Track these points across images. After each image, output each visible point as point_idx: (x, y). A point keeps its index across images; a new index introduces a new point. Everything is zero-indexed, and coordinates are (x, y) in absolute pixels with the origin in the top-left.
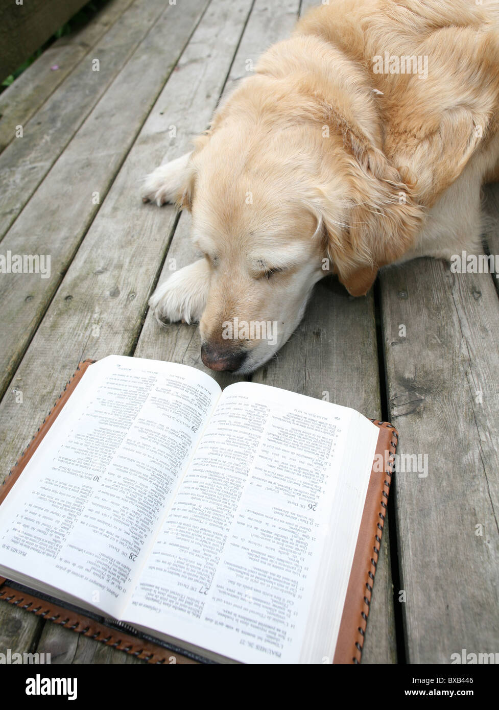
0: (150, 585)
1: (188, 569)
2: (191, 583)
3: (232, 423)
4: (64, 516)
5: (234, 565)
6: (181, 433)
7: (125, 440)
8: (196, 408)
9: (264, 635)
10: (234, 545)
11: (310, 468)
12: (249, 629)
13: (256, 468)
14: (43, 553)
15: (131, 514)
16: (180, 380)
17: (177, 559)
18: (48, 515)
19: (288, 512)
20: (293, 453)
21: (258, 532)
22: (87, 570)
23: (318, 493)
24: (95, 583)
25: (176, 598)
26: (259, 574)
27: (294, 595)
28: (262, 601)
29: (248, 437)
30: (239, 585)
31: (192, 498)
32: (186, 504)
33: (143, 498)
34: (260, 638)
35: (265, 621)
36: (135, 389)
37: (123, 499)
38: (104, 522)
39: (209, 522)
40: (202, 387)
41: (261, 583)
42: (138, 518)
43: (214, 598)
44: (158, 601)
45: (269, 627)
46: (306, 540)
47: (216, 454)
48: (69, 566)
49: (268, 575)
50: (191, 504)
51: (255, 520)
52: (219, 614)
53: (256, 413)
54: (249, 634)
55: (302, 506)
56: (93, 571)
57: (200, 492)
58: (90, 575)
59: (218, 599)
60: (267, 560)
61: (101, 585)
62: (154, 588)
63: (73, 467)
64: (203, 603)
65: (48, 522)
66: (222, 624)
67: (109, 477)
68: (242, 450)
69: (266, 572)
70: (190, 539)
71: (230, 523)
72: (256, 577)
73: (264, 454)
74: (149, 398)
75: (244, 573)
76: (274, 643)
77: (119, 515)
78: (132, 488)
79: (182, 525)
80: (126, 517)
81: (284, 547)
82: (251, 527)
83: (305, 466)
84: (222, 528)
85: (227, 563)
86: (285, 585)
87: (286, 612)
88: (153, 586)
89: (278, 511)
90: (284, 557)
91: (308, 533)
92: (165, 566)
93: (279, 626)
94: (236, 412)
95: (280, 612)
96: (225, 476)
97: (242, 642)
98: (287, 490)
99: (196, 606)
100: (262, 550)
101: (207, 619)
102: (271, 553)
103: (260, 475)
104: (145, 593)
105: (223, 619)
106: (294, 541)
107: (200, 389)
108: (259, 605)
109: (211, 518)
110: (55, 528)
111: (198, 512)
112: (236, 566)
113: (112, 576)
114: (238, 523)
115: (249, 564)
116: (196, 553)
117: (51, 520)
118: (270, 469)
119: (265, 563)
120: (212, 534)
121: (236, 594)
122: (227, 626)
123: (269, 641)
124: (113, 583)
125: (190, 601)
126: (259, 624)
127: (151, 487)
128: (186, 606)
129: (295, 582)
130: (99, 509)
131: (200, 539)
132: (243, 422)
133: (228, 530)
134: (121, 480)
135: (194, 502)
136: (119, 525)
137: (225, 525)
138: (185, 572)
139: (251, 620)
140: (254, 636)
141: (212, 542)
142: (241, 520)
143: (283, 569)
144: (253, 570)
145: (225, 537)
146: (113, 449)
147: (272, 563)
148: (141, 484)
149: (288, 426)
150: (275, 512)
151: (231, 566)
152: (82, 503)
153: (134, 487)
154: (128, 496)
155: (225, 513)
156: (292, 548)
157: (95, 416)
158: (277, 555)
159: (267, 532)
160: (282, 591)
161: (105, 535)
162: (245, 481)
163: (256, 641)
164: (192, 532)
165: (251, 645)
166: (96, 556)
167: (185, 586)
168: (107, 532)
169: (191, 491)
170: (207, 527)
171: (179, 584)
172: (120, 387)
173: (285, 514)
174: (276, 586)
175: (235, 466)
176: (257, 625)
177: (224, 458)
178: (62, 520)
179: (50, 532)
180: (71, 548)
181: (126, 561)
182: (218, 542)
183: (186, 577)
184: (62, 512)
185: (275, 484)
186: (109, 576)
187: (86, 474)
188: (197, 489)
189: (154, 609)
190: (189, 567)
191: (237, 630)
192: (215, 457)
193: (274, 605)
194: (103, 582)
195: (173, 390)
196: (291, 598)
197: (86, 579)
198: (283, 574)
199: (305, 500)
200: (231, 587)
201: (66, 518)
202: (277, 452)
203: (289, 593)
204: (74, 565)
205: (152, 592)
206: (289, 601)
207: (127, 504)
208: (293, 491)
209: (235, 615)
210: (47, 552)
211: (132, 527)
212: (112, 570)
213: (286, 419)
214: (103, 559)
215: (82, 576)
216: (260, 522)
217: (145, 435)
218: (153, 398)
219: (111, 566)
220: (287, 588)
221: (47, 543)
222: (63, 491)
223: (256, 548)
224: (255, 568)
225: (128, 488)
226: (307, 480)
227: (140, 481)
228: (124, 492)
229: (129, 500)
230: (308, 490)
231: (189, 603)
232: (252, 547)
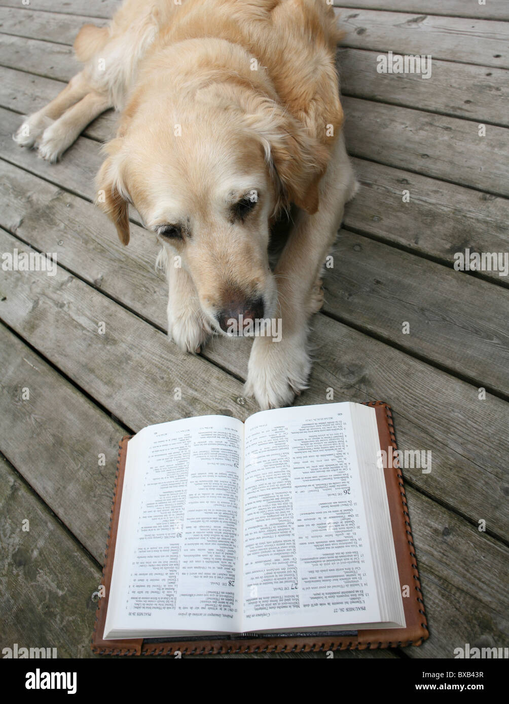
0: (254, 599)
1: (276, 576)
2: (283, 585)
3: (263, 450)
4: (167, 574)
5: (308, 559)
6: (228, 474)
7: (187, 495)
8: (231, 448)
9: (348, 599)
10: (303, 544)
11: (335, 462)
12: (336, 600)
13: (295, 479)
14: (164, 608)
15: (217, 553)
16: (210, 430)
17: (266, 572)
18: (154, 577)
19: (331, 503)
20: (317, 456)
21: (316, 527)
22: (203, 608)
23: (348, 480)
24: (213, 615)
25: (277, 601)
26: (328, 558)
27: (359, 562)
28: (338, 576)
29: (279, 457)
30: (317, 571)
31: (258, 521)
32: (254, 527)
33: (221, 537)
34: (347, 603)
35: (346, 589)
36: (177, 450)
37: (206, 544)
38: (199, 567)
39: (277, 535)
40: (229, 429)
41: (332, 564)
42: (223, 553)
43: (303, 589)
44: (265, 608)
45: (350, 592)
46: (352, 519)
47: (261, 480)
48: (189, 611)
49: (335, 555)
50: (258, 526)
51: (310, 519)
52: (312, 598)
53: (278, 435)
54: (338, 603)
55: (339, 494)
56: (207, 607)
57: (262, 515)
58: (207, 611)
59: (307, 588)
60: (330, 545)
61: (217, 615)
62: (258, 600)
63: (156, 532)
64: (297, 596)
65: (156, 583)
66: (317, 605)
67: (189, 530)
68: (279, 469)
69: (333, 554)
70: (269, 553)
71: (293, 529)
72: (328, 561)
73: (297, 465)
74: (192, 454)
75: (318, 561)
76: (358, 602)
77: (209, 557)
78: (210, 532)
79: (259, 545)
80: (214, 557)
81: (338, 530)
82: (309, 525)
83: (330, 462)
84: (289, 535)
85: (303, 559)
86: (350, 558)
87: (357, 576)
88: (257, 599)
89: (323, 505)
90: (342, 538)
91: (351, 513)
92: (259, 581)
93: (356, 588)
94: (263, 440)
95: (353, 578)
96: (275, 495)
97: (336, 611)
98: (323, 486)
99: (293, 600)
100: (324, 539)
101: (305, 606)
102: (331, 539)
103: (300, 483)
104: (253, 606)
105: (316, 601)
106: (344, 523)
107: (228, 431)
108: (337, 580)
109: (277, 531)
110: (165, 586)
111: (266, 530)
112: (310, 559)
113: (223, 604)
114: (299, 526)
115: (319, 553)
116: (277, 562)
117: (158, 580)
118: (306, 475)
119: (329, 548)
120: (283, 542)
121: (318, 579)
122: (321, 604)
123: (354, 602)
124: (225, 609)
125: (288, 598)
126: (342, 593)
127: (223, 525)
128: (286, 603)
129: (355, 552)
130: (191, 558)
131: (276, 550)
132: (271, 446)
133: (293, 535)
134: (198, 530)
135: (260, 523)
136: (211, 565)
137: (290, 532)
138: (275, 579)
139: (335, 593)
140: (342, 603)
141: (286, 549)
142: (300, 523)
143: (343, 547)
144: (322, 556)
145: (294, 540)
146: (181, 506)
147: (334, 546)
148: (215, 527)
149: (305, 436)
150: (322, 507)
151: (306, 560)
152: (176, 559)
153: (210, 531)
154: (209, 539)
155: (286, 523)
156: (344, 528)
157: (156, 484)
158: (335, 538)
159: (322, 524)
160: (349, 562)
161: (205, 577)
162: (291, 492)
163: (345, 606)
164: (268, 547)
165: (342, 610)
166: (205, 595)
167: (280, 589)
168: (205, 574)
169: (254, 516)
170: (278, 539)
171: (275, 589)
172: (165, 452)
173: (329, 505)
174: (343, 561)
175: (279, 484)
176: (341, 594)
177: (268, 481)
178: (167, 577)
179: (161, 591)
180: (183, 597)
181: (227, 589)
182: (290, 547)
183: (277, 582)
184: (164, 571)
185: (313, 485)
186: (220, 606)
187: (169, 534)
188: (258, 513)
189: (265, 615)
190: (277, 574)
191: (329, 604)
192: (262, 482)
193: (347, 575)
194: (218, 612)
195: (208, 440)
196: (356, 565)
197: (205, 615)
198: (345, 550)
199: (340, 488)
200: (312, 575)
201: (169, 575)
202: (305, 460)
203: (355, 562)
204: (191, 608)
205: (258, 603)
206: (356, 568)
207: (211, 547)
208: (329, 485)
209: (323, 594)
210: (166, 606)
211: (222, 562)
212: (220, 600)
213: (301, 431)
214: (211, 595)
215: (201, 614)
216: (314, 519)
217: (202, 486)
218: (195, 454)
219: (218, 597)
220: (352, 559)
221: (163, 600)
222: (157, 554)
223: (319, 540)
224: (324, 555)
225: (206, 533)
226: (336, 473)
227: (213, 525)
228: (204, 538)
229: (211, 543)
230: (339, 480)
231: (288, 600)
232: (315, 540)
